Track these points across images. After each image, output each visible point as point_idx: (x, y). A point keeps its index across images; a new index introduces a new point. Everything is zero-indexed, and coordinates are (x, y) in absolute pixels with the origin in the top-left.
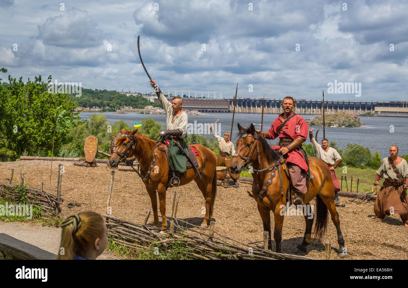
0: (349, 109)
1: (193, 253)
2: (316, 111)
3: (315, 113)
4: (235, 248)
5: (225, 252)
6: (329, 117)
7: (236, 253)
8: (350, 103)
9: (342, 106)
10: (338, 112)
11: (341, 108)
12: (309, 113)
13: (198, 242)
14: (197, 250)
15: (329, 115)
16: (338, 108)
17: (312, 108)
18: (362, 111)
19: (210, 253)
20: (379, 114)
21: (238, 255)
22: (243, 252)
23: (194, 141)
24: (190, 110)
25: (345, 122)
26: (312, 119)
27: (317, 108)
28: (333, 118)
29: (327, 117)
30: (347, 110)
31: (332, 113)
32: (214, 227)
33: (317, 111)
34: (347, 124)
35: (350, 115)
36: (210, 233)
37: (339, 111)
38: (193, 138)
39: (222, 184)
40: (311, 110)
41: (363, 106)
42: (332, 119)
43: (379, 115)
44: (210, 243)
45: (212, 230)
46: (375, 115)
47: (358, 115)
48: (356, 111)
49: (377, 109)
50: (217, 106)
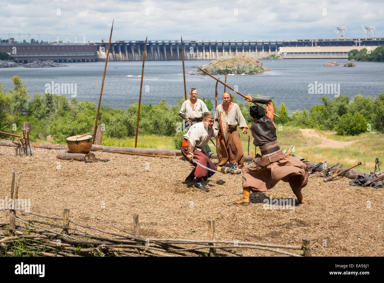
0: (250, 50)
1: (43, 252)
2: (209, 56)
3: (208, 58)
4: (98, 239)
5: (86, 246)
6: (226, 62)
7: (99, 245)
8: (251, 43)
9: (240, 47)
10: (237, 55)
11: (240, 50)
12: (201, 59)
13: (49, 238)
14: (48, 247)
15: (226, 60)
16: (237, 51)
17: (204, 51)
18: (266, 52)
19: (65, 249)
20: (285, 56)
21: (103, 248)
22: (108, 243)
23: (50, 103)
24: (42, 61)
25: (244, 69)
26: (205, 66)
27: (210, 51)
28: (231, 64)
29: (223, 63)
30: (247, 53)
31: (229, 57)
32: (69, 215)
33: (211, 55)
34: (248, 71)
35: (251, 59)
36: (64, 224)
37: (237, 53)
38: (49, 99)
39: (87, 158)
40: (203, 54)
41: (267, 47)
42: (229, 65)
43: (285, 58)
44: (65, 236)
45: (67, 219)
46: (280, 58)
47: (261, 58)
48: (258, 54)
49: (282, 49)
50: (80, 54)
